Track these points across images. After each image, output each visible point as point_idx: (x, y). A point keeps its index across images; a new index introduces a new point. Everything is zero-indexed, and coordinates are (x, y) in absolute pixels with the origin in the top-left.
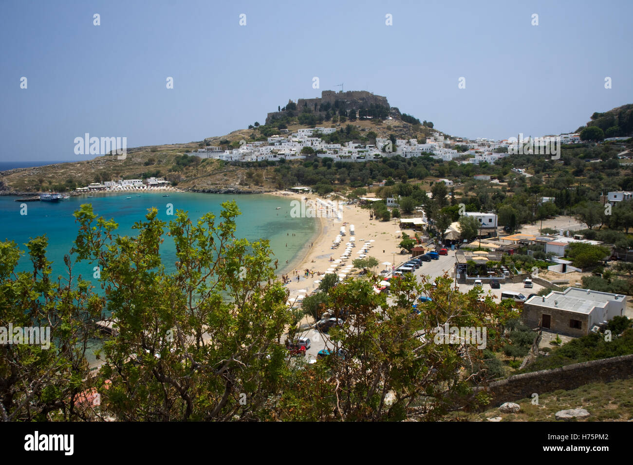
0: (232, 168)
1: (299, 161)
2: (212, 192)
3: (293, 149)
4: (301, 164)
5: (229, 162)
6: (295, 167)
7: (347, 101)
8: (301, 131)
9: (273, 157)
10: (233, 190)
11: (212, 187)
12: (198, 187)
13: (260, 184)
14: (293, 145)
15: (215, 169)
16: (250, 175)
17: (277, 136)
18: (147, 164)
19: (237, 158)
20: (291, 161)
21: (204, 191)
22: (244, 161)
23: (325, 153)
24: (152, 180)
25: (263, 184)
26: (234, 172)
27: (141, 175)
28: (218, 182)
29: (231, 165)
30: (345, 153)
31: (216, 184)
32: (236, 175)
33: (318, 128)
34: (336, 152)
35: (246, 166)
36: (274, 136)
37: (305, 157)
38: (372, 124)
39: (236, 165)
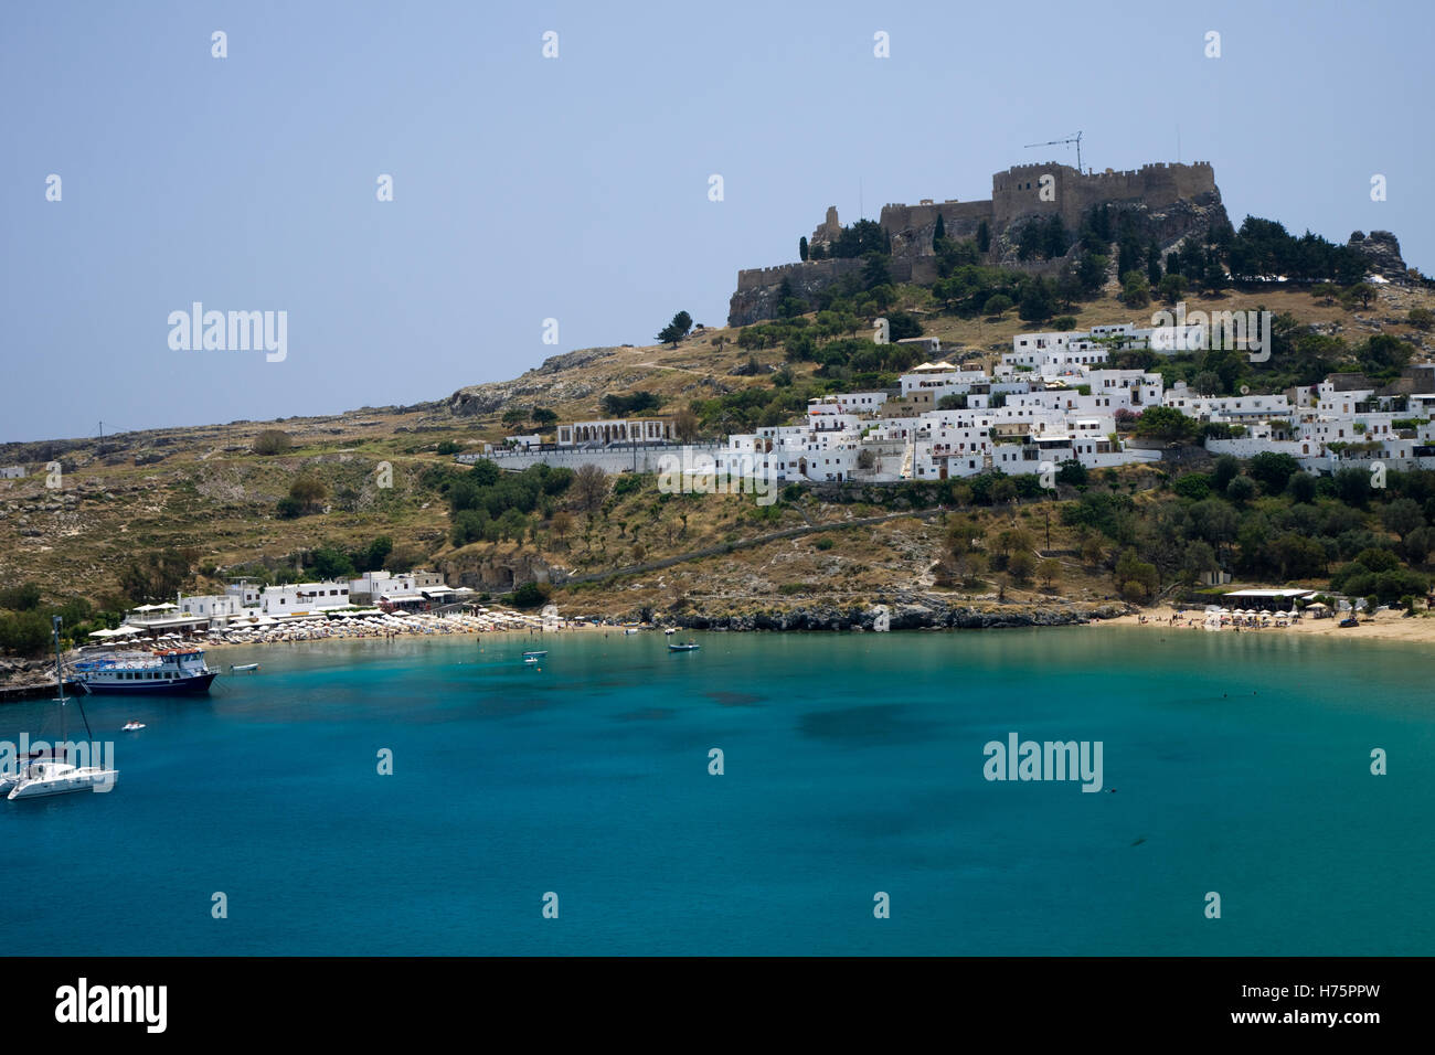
0: (832, 514)
1: (1145, 474)
2: (818, 627)
3: (1080, 423)
4: (1164, 488)
5: (803, 488)
6: (1144, 499)
7: (1149, 211)
8: (1032, 345)
9: (1020, 455)
10: (931, 615)
11: (796, 603)
12: (713, 607)
13: (1039, 583)
14: (1063, 404)
15: (740, 522)
16: (960, 544)
17: (943, 365)
18: (289, 511)
19: (834, 470)
20: (1110, 475)
21: (763, 624)
22: (883, 478)
23: (1238, 433)
24: (384, 584)
25: (1053, 583)
26: (861, 533)
27: (293, 561)
28: (811, 580)
29: (821, 497)
30: (1341, 433)
31: (811, 589)
32: (886, 542)
33: (1108, 328)
34: (1284, 431)
35: (904, 502)
36: (926, 366)
37: (1158, 454)
38: (1319, 304)
39: (850, 501)
